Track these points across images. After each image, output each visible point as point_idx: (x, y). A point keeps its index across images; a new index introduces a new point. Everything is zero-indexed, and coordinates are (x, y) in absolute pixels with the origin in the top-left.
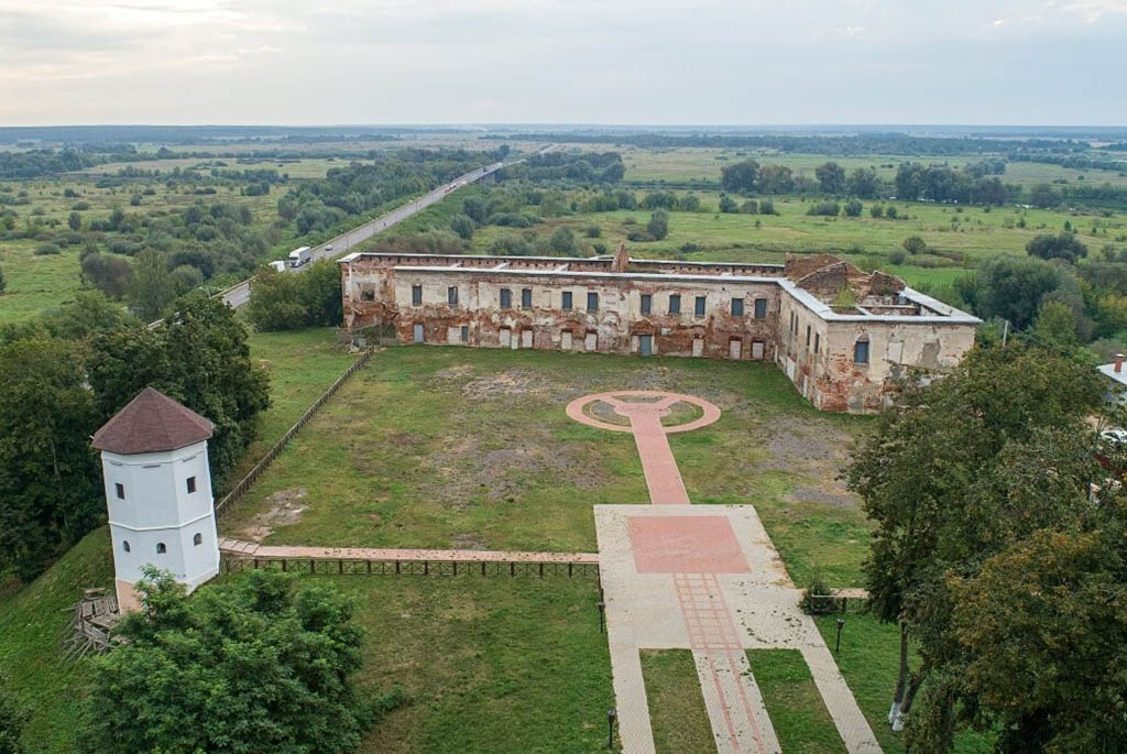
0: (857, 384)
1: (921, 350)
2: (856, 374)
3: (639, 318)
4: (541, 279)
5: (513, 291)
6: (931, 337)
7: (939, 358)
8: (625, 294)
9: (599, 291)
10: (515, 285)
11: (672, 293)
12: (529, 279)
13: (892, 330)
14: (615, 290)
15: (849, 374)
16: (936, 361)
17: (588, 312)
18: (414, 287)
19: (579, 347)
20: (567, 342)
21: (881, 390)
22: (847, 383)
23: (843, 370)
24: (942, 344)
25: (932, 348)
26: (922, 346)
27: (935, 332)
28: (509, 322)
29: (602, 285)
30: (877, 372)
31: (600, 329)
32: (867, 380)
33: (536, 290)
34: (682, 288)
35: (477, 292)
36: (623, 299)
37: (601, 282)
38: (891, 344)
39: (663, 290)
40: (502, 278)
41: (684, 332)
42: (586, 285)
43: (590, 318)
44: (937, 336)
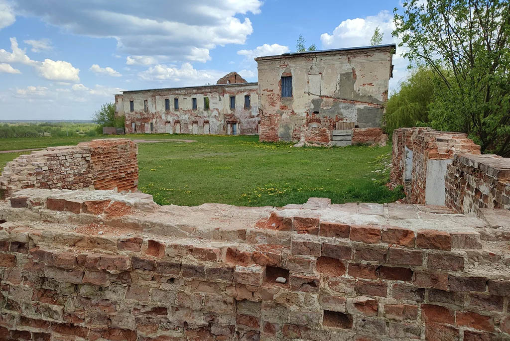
0: (284, 116)
1: (338, 81)
2: (284, 108)
3: (230, 112)
4: (182, 91)
5: (170, 99)
6: (347, 67)
7: (356, 87)
8: (221, 97)
9: (209, 96)
10: (171, 96)
11: (245, 94)
12: (177, 92)
13: (311, 64)
14: (217, 95)
15: (277, 107)
16: (353, 90)
17: (204, 110)
18: (131, 102)
19: (200, 132)
20: (194, 129)
21: (305, 121)
22: (277, 116)
23: (273, 104)
24: (357, 73)
25: (349, 78)
26: (339, 76)
27: (349, 62)
28: (170, 119)
29: (211, 93)
30: (301, 104)
31: (211, 120)
32: (293, 112)
33: (180, 98)
34: (251, 90)
35: (155, 102)
36: (220, 100)
37: (210, 90)
38: (311, 77)
39: (241, 92)
40: (165, 93)
41: (254, 119)
42: (202, 93)
43: (205, 114)
44: (353, 65)
